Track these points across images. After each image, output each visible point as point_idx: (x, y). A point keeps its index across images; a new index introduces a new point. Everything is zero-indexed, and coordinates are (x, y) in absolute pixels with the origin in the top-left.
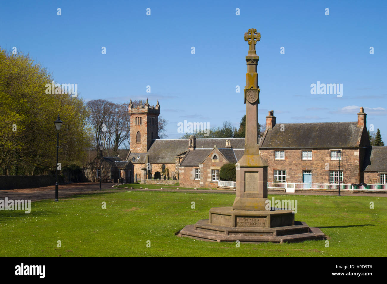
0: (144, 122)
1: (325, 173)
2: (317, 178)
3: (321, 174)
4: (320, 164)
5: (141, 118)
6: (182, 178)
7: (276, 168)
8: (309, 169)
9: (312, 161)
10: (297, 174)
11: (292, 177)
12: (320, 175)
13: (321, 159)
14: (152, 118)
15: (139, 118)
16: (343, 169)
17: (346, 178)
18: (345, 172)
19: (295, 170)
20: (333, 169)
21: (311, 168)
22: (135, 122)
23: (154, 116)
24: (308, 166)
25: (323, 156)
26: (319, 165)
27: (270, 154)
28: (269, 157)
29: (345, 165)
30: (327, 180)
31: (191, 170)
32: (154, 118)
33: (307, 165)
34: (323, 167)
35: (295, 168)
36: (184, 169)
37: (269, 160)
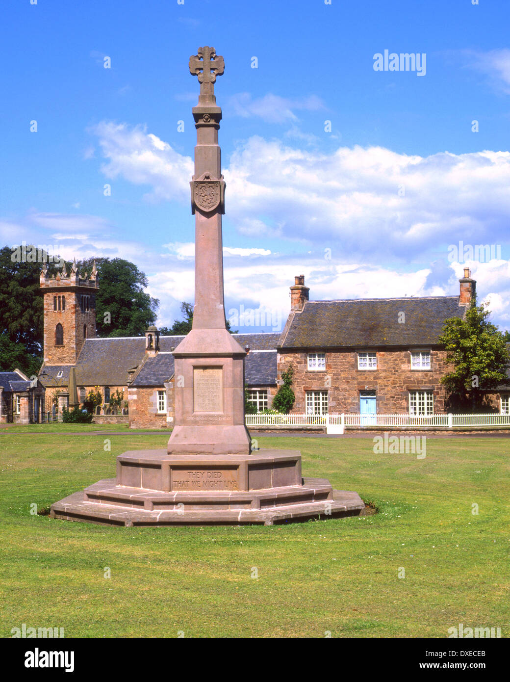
0: (69, 306)
1: (401, 395)
2: (386, 404)
3: (394, 397)
4: (391, 377)
5: (63, 297)
6: (134, 411)
7: (311, 387)
8: (372, 388)
9: (377, 373)
10: (348, 398)
11: (339, 404)
12: (391, 399)
13: (394, 368)
14: (85, 297)
15: (59, 297)
16: (433, 386)
17: (439, 405)
18: (438, 393)
19: (345, 390)
20: (414, 386)
21: (375, 386)
22: (53, 306)
23: (87, 294)
24: (369, 383)
25: (396, 362)
26: (389, 381)
27: (298, 360)
28: (297, 366)
29: (437, 380)
30: (404, 408)
31: (151, 394)
32: (88, 297)
33: (367, 380)
34: (396, 384)
35: (345, 386)
36: (137, 393)
37: (298, 372)
